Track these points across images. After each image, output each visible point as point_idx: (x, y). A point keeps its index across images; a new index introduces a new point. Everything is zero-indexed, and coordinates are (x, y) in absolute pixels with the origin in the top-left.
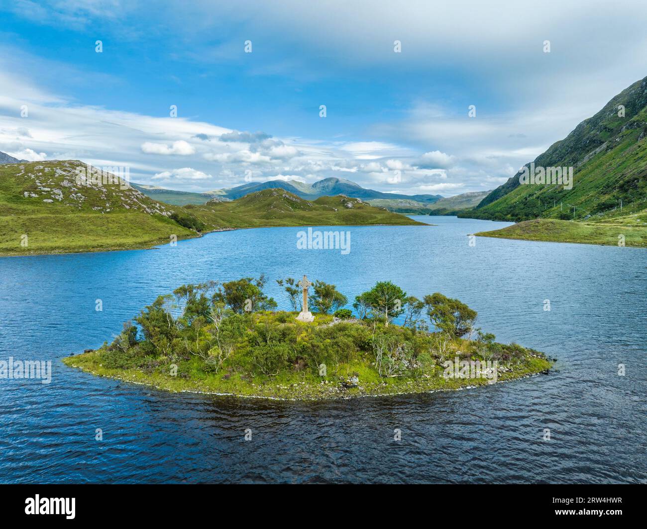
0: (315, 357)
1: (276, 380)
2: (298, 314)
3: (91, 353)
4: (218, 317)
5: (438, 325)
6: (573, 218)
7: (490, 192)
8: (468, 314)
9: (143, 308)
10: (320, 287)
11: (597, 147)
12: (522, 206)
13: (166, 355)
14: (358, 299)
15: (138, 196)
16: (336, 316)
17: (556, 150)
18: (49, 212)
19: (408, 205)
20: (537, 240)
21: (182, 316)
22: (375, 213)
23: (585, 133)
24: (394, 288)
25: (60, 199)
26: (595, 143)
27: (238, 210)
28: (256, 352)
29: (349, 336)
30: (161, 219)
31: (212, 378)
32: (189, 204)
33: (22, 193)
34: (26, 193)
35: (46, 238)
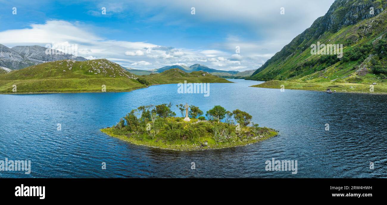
0: (191, 135)
1: (175, 143)
2: (184, 118)
3: (109, 128)
4: (154, 118)
5: (238, 122)
6: (282, 80)
8: (249, 117)
9: (127, 114)
10: (193, 108)
11: (290, 54)
12: (267, 75)
13: (135, 131)
14: (207, 112)
15: (125, 71)
16: (199, 119)
18: (96, 77)
19: (226, 75)
20: (272, 88)
21: (141, 118)
22: (214, 78)
24: (221, 108)
25: (99, 73)
27: (161, 77)
28: (168, 133)
29: (204, 127)
30: (133, 80)
31: (151, 141)
32: (144, 75)
33: (88, 71)
34: (89, 71)
35: (95, 86)
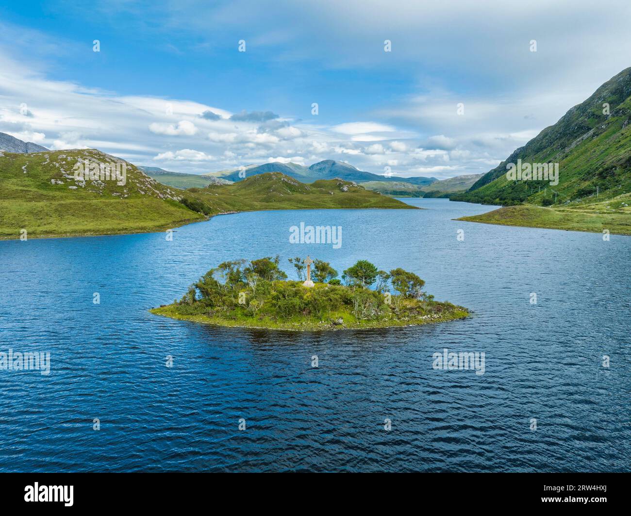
0: (316, 307)
1: (292, 320)
6: (555, 203)
7: (483, 175)
8: (419, 282)
9: (200, 277)
10: (319, 264)
11: (584, 133)
12: (510, 191)
13: (219, 306)
14: (345, 272)
15: (151, 182)
16: (330, 284)
17: (546, 135)
18: (75, 198)
19: (403, 187)
20: (512, 225)
21: (226, 283)
22: (369, 197)
23: (574, 119)
24: (369, 264)
25: (83, 186)
26: (583, 129)
27: (239, 193)
29: (337, 294)
30: (172, 203)
31: (252, 319)
32: (193, 187)
33: (49, 180)
34: (53, 181)
35: (77, 221)
